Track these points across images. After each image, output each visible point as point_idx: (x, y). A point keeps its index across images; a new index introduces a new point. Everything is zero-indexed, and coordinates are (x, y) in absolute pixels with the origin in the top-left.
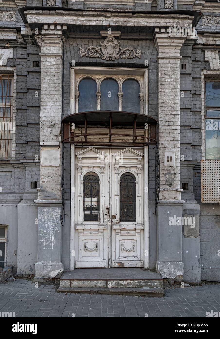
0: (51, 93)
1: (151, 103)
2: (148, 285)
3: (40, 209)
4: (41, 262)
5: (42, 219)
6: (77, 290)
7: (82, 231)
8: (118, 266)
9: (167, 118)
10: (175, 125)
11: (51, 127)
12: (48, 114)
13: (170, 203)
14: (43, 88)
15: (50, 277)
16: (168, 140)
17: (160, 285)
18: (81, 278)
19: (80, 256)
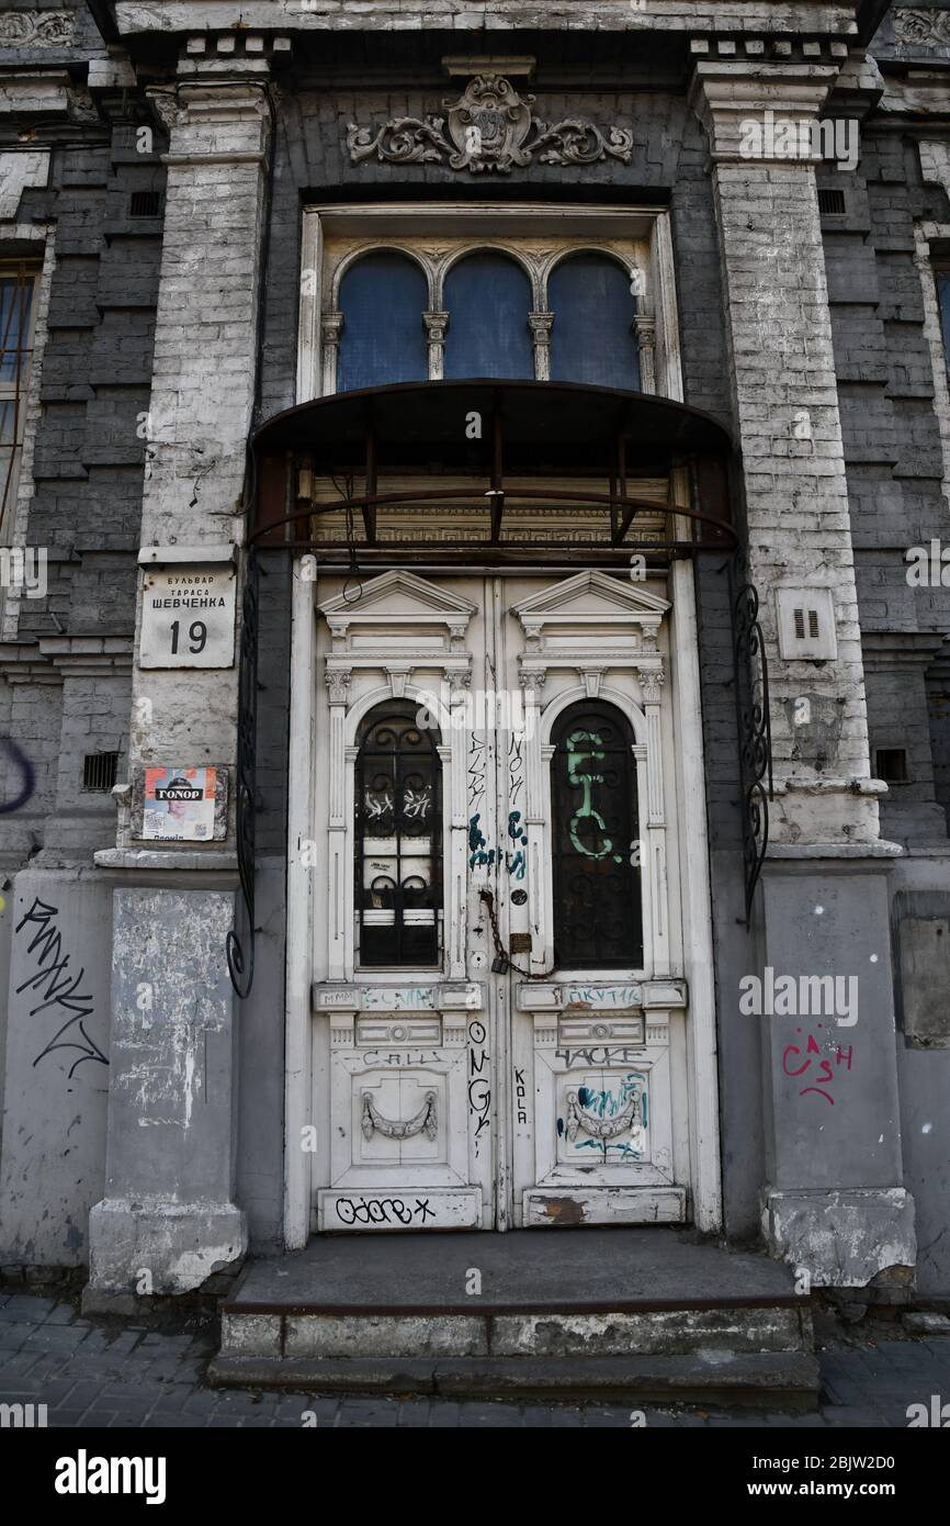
0: (204, 320)
1: (691, 353)
2: (726, 1336)
3: (124, 898)
4: (123, 1196)
5: (131, 953)
6: (318, 1377)
7: (348, 1021)
8: (549, 1221)
9: (777, 425)
10: (819, 457)
11: (196, 474)
12: (183, 415)
13: (822, 859)
14: (169, 299)
15: (172, 1287)
16: (790, 530)
17: (797, 1336)
18: (345, 1301)
19: (340, 1161)
